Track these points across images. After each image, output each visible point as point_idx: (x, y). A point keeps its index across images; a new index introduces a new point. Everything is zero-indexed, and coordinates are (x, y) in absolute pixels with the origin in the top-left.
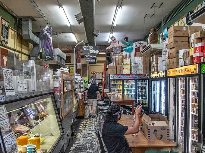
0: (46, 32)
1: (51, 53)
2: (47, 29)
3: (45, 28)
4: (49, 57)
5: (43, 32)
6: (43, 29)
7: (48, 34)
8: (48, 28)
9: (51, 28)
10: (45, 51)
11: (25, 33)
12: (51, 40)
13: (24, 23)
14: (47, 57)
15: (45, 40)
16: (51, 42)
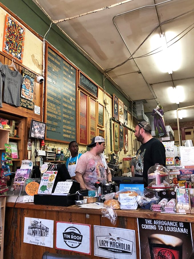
0: (157, 111)
1: (164, 130)
2: (158, 109)
3: (156, 108)
4: (162, 135)
5: (154, 111)
6: (154, 109)
7: (159, 113)
8: (159, 107)
9: (161, 108)
10: (158, 129)
11: (139, 114)
12: (163, 118)
13: (138, 105)
14: (160, 135)
15: (157, 119)
16: (163, 120)
